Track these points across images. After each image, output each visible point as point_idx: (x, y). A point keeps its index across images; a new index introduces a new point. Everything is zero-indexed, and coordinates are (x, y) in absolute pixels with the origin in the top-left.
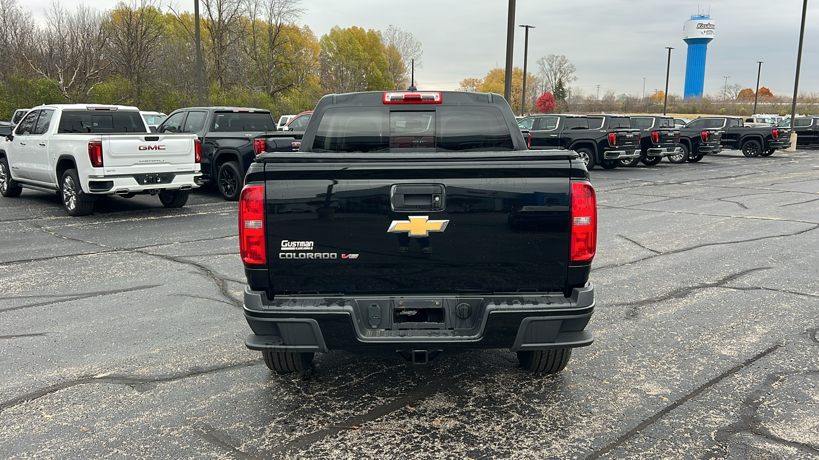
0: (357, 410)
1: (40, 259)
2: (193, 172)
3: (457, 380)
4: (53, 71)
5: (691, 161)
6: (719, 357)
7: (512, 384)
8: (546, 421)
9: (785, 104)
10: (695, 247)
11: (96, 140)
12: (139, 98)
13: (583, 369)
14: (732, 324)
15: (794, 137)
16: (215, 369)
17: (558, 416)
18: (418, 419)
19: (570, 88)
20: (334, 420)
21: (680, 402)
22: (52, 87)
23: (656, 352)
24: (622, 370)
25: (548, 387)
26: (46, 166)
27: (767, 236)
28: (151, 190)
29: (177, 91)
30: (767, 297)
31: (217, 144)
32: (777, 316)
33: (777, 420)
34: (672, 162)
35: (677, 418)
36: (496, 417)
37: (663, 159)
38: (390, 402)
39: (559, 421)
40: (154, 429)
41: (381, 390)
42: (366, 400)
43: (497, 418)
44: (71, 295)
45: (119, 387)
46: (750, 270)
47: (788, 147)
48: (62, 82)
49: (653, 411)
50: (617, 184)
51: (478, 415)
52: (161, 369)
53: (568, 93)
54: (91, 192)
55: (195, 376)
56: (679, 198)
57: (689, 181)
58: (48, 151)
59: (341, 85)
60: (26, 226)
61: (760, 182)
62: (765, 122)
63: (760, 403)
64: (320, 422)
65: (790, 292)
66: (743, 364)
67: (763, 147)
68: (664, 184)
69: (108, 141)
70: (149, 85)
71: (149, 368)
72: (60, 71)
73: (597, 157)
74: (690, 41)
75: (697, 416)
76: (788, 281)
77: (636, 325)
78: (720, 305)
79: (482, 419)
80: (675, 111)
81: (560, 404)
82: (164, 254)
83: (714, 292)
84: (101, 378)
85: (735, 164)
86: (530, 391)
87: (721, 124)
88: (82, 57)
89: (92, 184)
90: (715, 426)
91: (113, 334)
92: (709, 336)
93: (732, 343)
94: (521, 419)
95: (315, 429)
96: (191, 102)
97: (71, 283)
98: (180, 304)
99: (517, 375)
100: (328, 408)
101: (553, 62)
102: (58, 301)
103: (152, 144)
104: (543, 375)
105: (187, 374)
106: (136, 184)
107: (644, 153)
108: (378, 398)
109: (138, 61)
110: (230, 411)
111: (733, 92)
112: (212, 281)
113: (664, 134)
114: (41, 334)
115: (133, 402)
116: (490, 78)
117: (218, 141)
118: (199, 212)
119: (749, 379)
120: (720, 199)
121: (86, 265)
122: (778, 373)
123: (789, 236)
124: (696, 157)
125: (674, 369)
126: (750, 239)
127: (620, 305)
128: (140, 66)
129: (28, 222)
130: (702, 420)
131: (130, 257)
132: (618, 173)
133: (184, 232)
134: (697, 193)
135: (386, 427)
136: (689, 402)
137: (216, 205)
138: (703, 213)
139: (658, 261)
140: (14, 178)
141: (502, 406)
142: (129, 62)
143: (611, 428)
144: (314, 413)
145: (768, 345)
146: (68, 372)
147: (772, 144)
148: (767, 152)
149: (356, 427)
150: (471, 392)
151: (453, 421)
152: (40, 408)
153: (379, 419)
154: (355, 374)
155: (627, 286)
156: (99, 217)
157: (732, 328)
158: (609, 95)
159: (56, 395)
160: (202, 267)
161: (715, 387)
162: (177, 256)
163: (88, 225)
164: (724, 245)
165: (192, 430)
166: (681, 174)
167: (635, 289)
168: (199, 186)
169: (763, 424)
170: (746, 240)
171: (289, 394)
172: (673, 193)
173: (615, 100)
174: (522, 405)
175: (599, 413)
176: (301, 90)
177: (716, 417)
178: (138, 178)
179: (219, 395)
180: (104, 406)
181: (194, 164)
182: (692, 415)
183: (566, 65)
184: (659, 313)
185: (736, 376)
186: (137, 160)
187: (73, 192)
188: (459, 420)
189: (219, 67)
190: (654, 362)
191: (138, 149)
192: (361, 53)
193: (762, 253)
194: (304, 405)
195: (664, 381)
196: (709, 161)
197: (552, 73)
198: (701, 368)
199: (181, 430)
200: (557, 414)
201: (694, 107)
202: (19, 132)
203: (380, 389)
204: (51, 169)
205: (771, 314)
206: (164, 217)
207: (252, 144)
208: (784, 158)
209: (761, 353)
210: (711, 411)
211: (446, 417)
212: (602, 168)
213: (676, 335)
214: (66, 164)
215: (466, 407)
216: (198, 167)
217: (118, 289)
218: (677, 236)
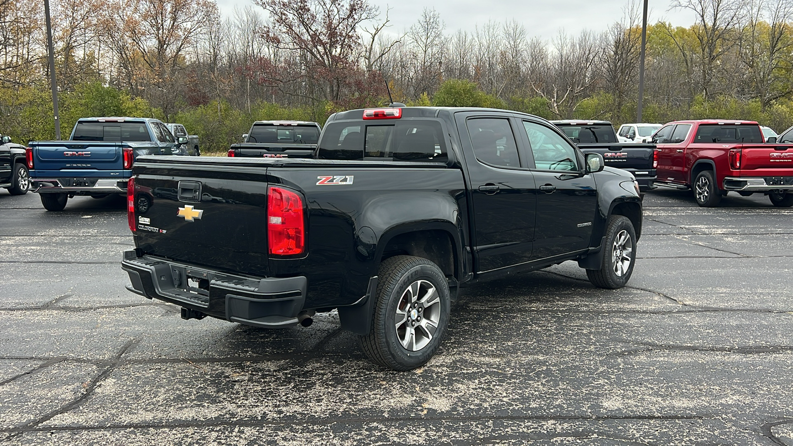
12: (618, 112)
22: (542, 105)
38: (249, 357)
48: (554, 99)
49: (387, 416)
70: (629, 98)
72: (555, 90)
95: (176, 357)
96: (669, 113)
109: (622, 77)
128: (623, 81)
142: (613, 78)
143: (322, 414)
149: (193, 363)
189: (705, 78)
211: (251, 374)
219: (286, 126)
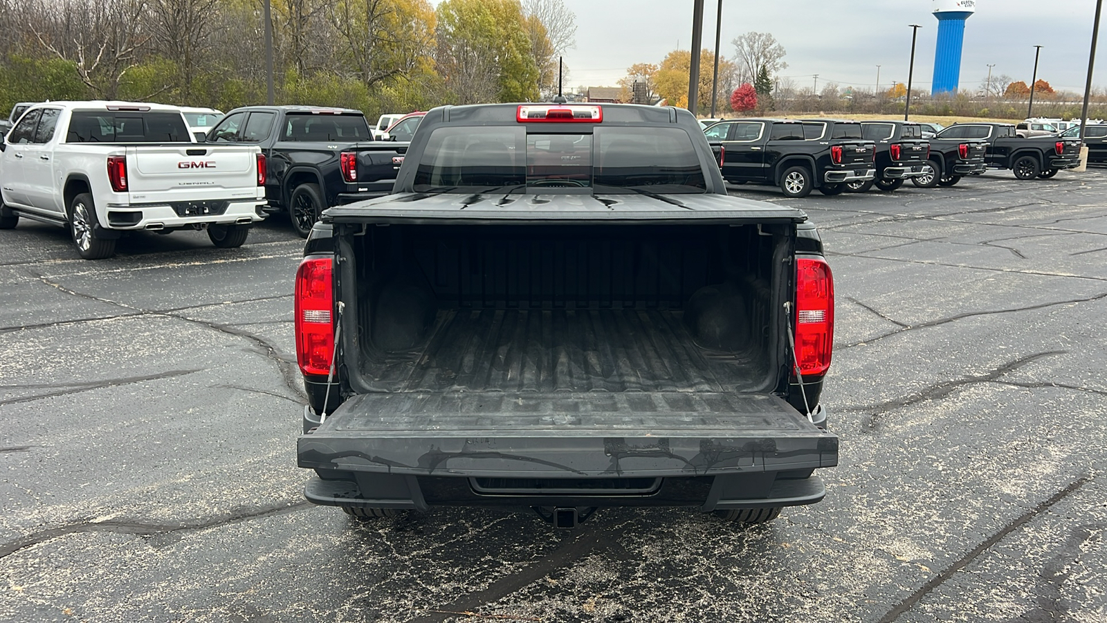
0: (471, 583)
1: (34, 327)
2: (254, 199)
3: (619, 532)
4: (70, 48)
5: (943, 185)
6: (999, 498)
7: (700, 540)
8: (750, 605)
9: (1069, 103)
10: (956, 318)
11: (118, 154)
12: (188, 88)
13: (803, 516)
14: (1015, 443)
15: (1084, 152)
16: (269, 509)
17: (768, 597)
18: (562, 600)
19: (777, 79)
20: (438, 600)
21: (947, 574)
22: (68, 71)
23: (907, 488)
24: (860, 518)
25: (753, 546)
26: (51, 188)
27: (1056, 301)
28: (196, 224)
29: (241, 78)
30: (1062, 399)
31: (290, 159)
32: (1079, 431)
33: (1090, 606)
34: (917, 185)
35: (943, 602)
36: (677, 598)
37: (905, 182)
38: (521, 570)
39: (770, 605)
40: (171, 612)
41: (509, 549)
42: (486, 566)
43: (679, 598)
44: (72, 385)
45: (126, 539)
46: (1036, 355)
47: (1076, 166)
48: (82, 64)
49: (908, 589)
50: (843, 219)
51: (650, 594)
52: (190, 509)
53: (774, 86)
54: (111, 227)
55: (237, 522)
56: (930, 240)
57: (941, 215)
58: (52, 166)
59: (465, 71)
60: (19, 274)
61: (1040, 217)
62: (1043, 130)
63: (1065, 577)
64: (416, 603)
65: (1094, 391)
66: (1036, 509)
67: (1042, 166)
68: (906, 219)
69: (134, 155)
70: (201, 69)
71: (173, 507)
72: (79, 48)
73: (815, 179)
74: (941, 16)
75: (973, 598)
76: (1089, 374)
77: (877, 443)
78: (996, 412)
79: (656, 600)
80: (919, 111)
81: (770, 576)
82: (209, 321)
83: (986, 391)
84: (102, 523)
85: (1003, 190)
86: (727, 553)
87: (985, 134)
88: (110, 29)
89: (112, 215)
90: (1001, 617)
91: (125, 450)
92: (983, 463)
93: (1016, 474)
94: (714, 601)
95: (409, 615)
96: (259, 93)
97: (73, 365)
98: (226, 401)
99: (707, 525)
100: (429, 579)
101: (754, 43)
102: (52, 395)
103: (197, 159)
104: (746, 527)
105: (228, 517)
106: (174, 216)
107: (879, 174)
108: (504, 563)
109: (187, 36)
110: (285, 582)
111: (999, 87)
112: (273, 365)
113: (907, 147)
114: (21, 449)
115: (144, 565)
116: (668, 63)
117: (291, 155)
118: (262, 256)
119: (1046, 537)
120: (985, 243)
121: (98, 337)
122: (1087, 526)
123: (1087, 302)
124: (950, 179)
125: (935, 518)
126: (1032, 305)
127: (853, 410)
128: (189, 43)
129: (23, 267)
130: (981, 606)
131: (161, 324)
132: (844, 202)
133: (239, 285)
134: (954, 234)
135: (515, 613)
136: (959, 574)
137: (286, 245)
138: (963, 265)
139: (905, 338)
140: (7, 202)
141: (685, 578)
142: (174, 38)
143: (847, 618)
144: (408, 587)
145: (1070, 478)
146: (54, 512)
147: (1055, 162)
148: (1047, 173)
149: (470, 614)
150: (640, 553)
151: (613, 604)
152: (7, 574)
153: (505, 599)
154: (472, 521)
155: (862, 379)
156: (123, 260)
157: (1016, 449)
158: (830, 88)
159: (33, 551)
160: (261, 341)
161: (997, 549)
162: (227, 323)
163: (106, 274)
164: (996, 315)
165: (227, 614)
166: (930, 204)
167: (874, 384)
168: (263, 219)
169: (1072, 614)
170: (1027, 307)
171: (374, 554)
172: (921, 233)
173: (838, 96)
174: (715, 577)
175: (829, 591)
176: (409, 78)
177: (1001, 601)
178: (177, 208)
179: (271, 555)
180: (101, 572)
181: (255, 188)
182: (965, 597)
183: (772, 47)
184: (909, 424)
185: (1026, 529)
186: (176, 183)
187: (87, 225)
188: (622, 603)
189: (297, 46)
190: (905, 506)
191: (177, 166)
192: (493, 28)
193: (1051, 327)
194: (395, 574)
195: (922, 538)
196: (967, 185)
197: (754, 57)
198: (974, 517)
199: (211, 615)
200: (767, 593)
201: (946, 106)
202: (14, 140)
203: (507, 548)
204: (56, 192)
205: (1069, 427)
206: (213, 262)
207: (338, 160)
208: (1071, 181)
209: (1060, 491)
210: (993, 591)
211: (603, 597)
212: (821, 193)
213: (935, 461)
214: (77, 187)
215: (633, 580)
216: (262, 191)
217: (140, 374)
218: (929, 300)
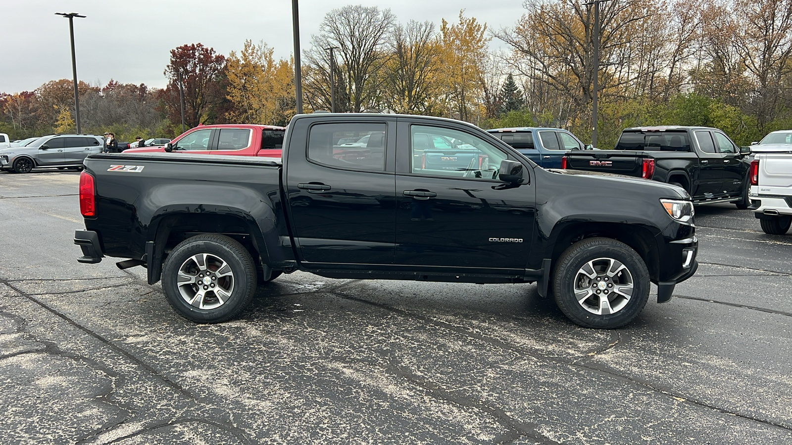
219: (653, 132)
